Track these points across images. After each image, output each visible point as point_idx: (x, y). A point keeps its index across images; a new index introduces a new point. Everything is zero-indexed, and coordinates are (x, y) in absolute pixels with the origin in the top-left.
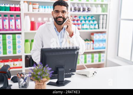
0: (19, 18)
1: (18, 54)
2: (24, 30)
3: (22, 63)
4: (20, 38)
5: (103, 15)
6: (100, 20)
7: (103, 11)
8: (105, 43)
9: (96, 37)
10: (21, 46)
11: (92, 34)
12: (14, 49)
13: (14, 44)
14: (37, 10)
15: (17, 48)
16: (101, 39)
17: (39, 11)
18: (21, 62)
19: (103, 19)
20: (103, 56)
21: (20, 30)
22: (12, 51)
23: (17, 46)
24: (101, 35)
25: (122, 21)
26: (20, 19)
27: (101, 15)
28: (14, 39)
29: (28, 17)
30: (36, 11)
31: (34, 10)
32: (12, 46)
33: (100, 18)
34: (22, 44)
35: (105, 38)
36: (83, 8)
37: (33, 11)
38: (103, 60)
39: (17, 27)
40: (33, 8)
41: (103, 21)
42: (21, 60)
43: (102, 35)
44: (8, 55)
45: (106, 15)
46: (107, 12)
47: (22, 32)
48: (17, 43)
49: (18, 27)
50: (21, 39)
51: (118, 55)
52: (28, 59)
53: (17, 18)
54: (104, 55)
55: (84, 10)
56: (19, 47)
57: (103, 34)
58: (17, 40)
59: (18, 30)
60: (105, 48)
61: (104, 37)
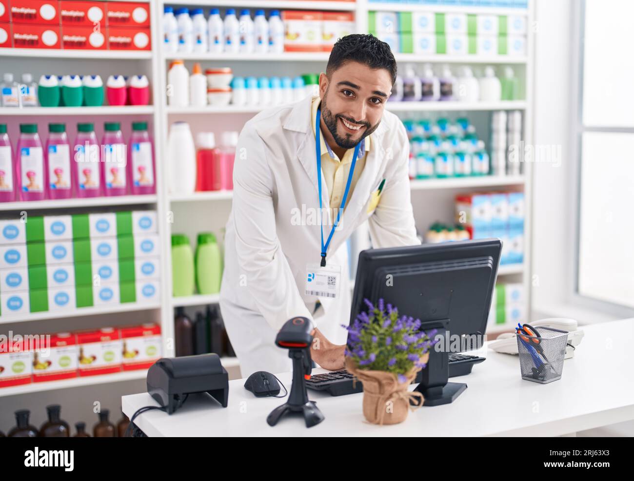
0: (145, 135)
1: (142, 303)
2: (170, 192)
3: (161, 341)
4: (153, 229)
5: (508, 112)
6: (495, 136)
7: (508, 93)
8: (519, 238)
9: (482, 212)
10: (155, 262)
11: (464, 197)
12: (127, 278)
13: (126, 258)
14: (227, 97)
15: (139, 274)
16: (503, 217)
17: (231, 103)
18: (156, 338)
19: (508, 130)
20: (515, 295)
21: (152, 190)
22: (115, 288)
23: (138, 264)
24: (501, 201)
25: (588, 137)
26: (151, 140)
27: (498, 111)
28: (125, 234)
29: (184, 132)
30: (220, 104)
31: (213, 96)
32: (115, 266)
33: (495, 126)
34: (159, 257)
35: (520, 215)
36: (423, 84)
37: (209, 103)
38: (516, 314)
39: (136, 176)
40: (209, 91)
41: (510, 136)
42: (157, 330)
43: (509, 202)
44: (100, 307)
45: (522, 112)
46: (522, 97)
47: (162, 198)
48: (138, 252)
49: (142, 179)
50: (157, 233)
51: (577, 290)
52: (186, 322)
53: (136, 135)
54: (520, 289)
55: (427, 93)
56: (149, 269)
57: (512, 196)
58: (139, 236)
59: (143, 191)
60: (520, 260)
61: (516, 209)
